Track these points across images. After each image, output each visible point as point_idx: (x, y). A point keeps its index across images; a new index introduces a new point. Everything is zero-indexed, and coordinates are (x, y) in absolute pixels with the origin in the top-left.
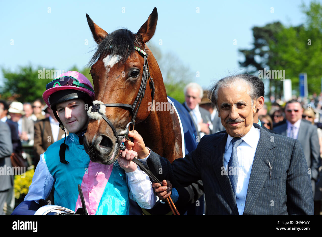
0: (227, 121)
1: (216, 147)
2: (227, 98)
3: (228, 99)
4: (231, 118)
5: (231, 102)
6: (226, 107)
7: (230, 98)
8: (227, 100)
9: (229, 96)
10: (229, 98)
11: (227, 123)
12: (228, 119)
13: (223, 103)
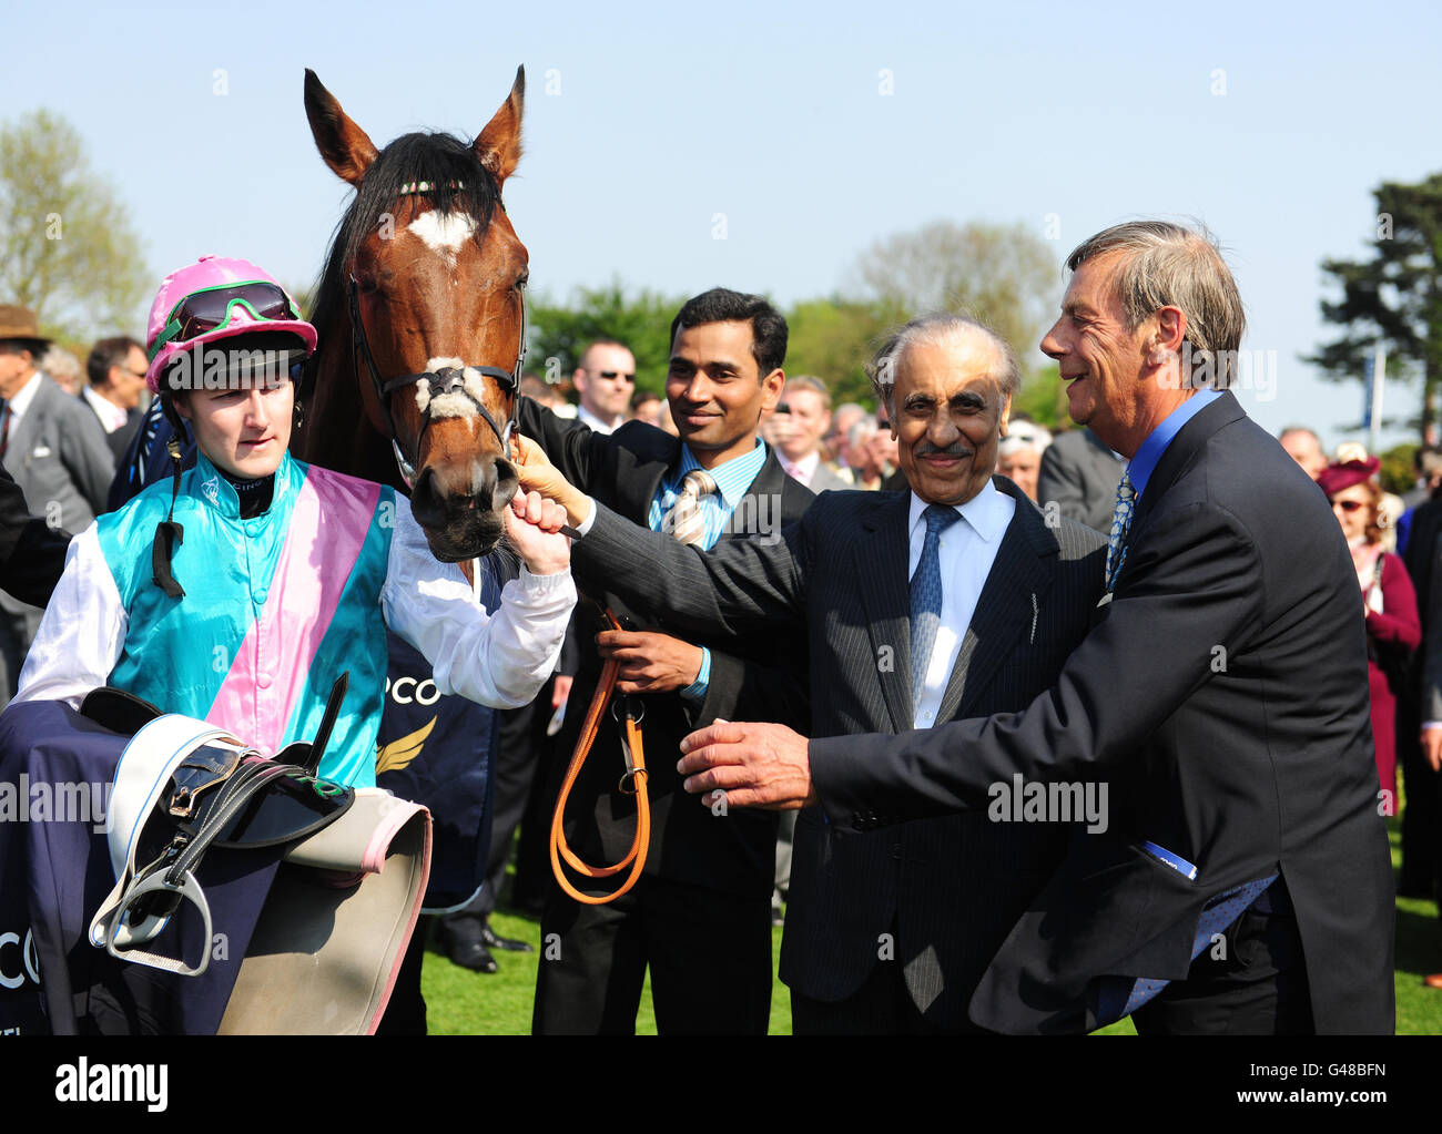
0: (918, 450)
1: (872, 531)
2: (927, 378)
3: (930, 381)
4: (934, 441)
5: (938, 392)
6: (920, 407)
7: (938, 380)
8: (925, 385)
9: (935, 372)
10: (933, 378)
11: (919, 457)
12: (923, 443)
13: (913, 393)
